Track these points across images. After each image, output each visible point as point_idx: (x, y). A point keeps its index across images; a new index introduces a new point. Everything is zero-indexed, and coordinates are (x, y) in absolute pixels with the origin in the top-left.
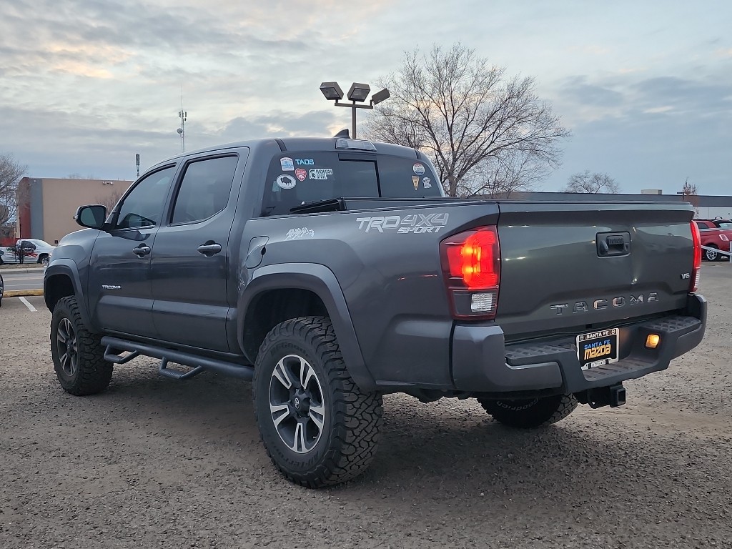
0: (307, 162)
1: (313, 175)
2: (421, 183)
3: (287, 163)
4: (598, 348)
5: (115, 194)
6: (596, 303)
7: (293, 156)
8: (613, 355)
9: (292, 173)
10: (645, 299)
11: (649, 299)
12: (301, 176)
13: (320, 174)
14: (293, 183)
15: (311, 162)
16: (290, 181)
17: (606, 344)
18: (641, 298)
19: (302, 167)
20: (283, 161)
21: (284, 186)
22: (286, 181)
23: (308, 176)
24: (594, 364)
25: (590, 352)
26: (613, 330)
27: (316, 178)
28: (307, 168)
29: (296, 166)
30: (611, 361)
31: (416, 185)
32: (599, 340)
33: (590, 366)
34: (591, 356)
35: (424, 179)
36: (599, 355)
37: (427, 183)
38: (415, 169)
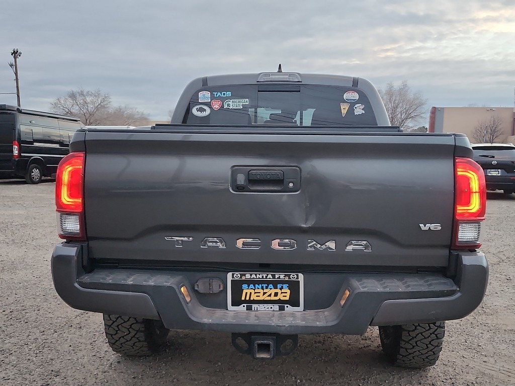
0: (224, 94)
1: (228, 105)
2: (351, 110)
3: (204, 96)
4: (265, 291)
5: (493, 117)
7: (211, 90)
9: (208, 104)
10: (341, 246)
11: (350, 248)
12: (216, 106)
13: (235, 104)
14: (208, 111)
15: (229, 94)
16: (205, 110)
17: (281, 289)
18: (332, 245)
19: (219, 98)
20: (200, 95)
21: (199, 114)
22: (201, 110)
23: (223, 107)
27: (231, 108)
28: (223, 100)
29: (212, 97)
30: (289, 308)
31: (344, 112)
32: (268, 283)
33: (249, 308)
34: (254, 297)
35: (356, 106)
36: (269, 298)
37: (359, 110)
38: (346, 96)
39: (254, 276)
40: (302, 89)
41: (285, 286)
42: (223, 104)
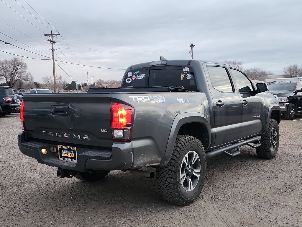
2: (185, 77)
3: (130, 74)
4: (68, 153)
6: (57, 133)
7: (133, 71)
8: (74, 158)
9: (131, 77)
10: (82, 137)
11: (84, 138)
12: (134, 78)
13: (141, 77)
15: (138, 72)
17: (72, 153)
18: (79, 136)
21: (128, 82)
22: (129, 80)
23: (136, 78)
24: (67, 159)
25: (65, 154)
26: (74, 148)
27: (139, 78)
28: (136, 75)
29: (133, 74)
30: (74, 160)
31: (182, 78)
32: (68, 150)
33: (64, 159)
34: (65, 155)
35: (188, 75)
36: (69, 156)
37: (189, 76)
38: (184, 70)
39: (65, 147)
40: (166, 68)
41: (72, 152)
42: (136, 77)
